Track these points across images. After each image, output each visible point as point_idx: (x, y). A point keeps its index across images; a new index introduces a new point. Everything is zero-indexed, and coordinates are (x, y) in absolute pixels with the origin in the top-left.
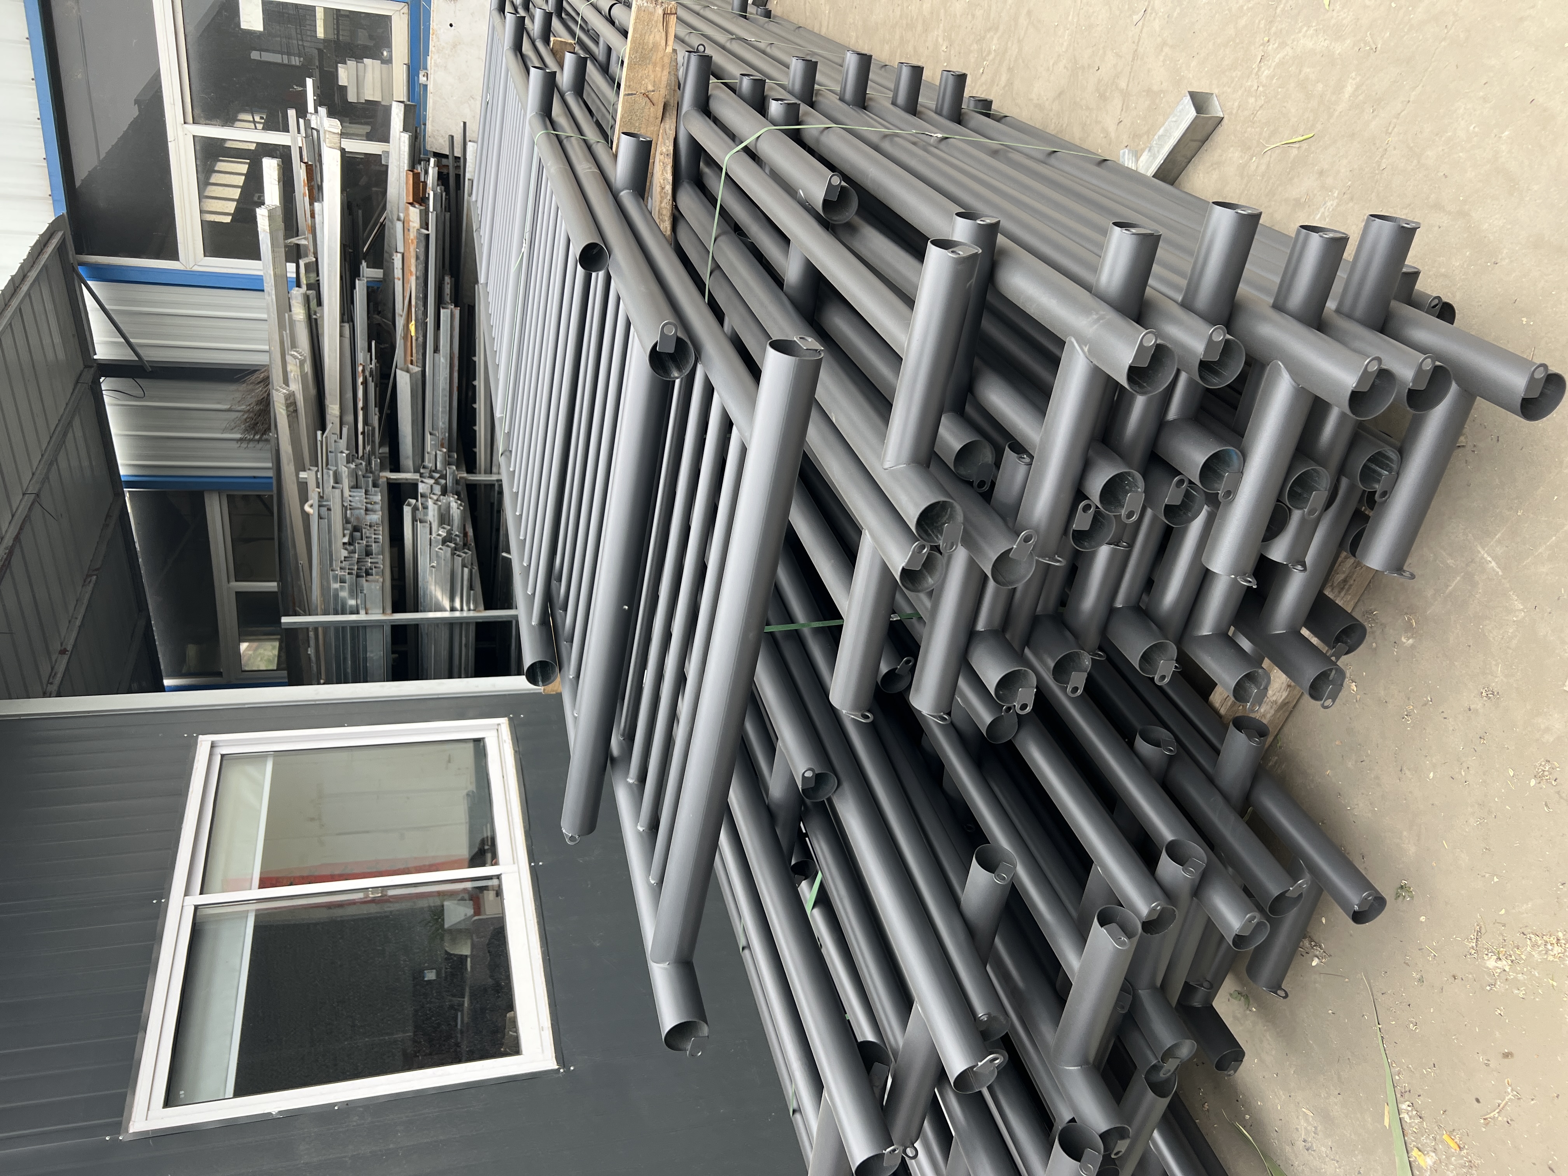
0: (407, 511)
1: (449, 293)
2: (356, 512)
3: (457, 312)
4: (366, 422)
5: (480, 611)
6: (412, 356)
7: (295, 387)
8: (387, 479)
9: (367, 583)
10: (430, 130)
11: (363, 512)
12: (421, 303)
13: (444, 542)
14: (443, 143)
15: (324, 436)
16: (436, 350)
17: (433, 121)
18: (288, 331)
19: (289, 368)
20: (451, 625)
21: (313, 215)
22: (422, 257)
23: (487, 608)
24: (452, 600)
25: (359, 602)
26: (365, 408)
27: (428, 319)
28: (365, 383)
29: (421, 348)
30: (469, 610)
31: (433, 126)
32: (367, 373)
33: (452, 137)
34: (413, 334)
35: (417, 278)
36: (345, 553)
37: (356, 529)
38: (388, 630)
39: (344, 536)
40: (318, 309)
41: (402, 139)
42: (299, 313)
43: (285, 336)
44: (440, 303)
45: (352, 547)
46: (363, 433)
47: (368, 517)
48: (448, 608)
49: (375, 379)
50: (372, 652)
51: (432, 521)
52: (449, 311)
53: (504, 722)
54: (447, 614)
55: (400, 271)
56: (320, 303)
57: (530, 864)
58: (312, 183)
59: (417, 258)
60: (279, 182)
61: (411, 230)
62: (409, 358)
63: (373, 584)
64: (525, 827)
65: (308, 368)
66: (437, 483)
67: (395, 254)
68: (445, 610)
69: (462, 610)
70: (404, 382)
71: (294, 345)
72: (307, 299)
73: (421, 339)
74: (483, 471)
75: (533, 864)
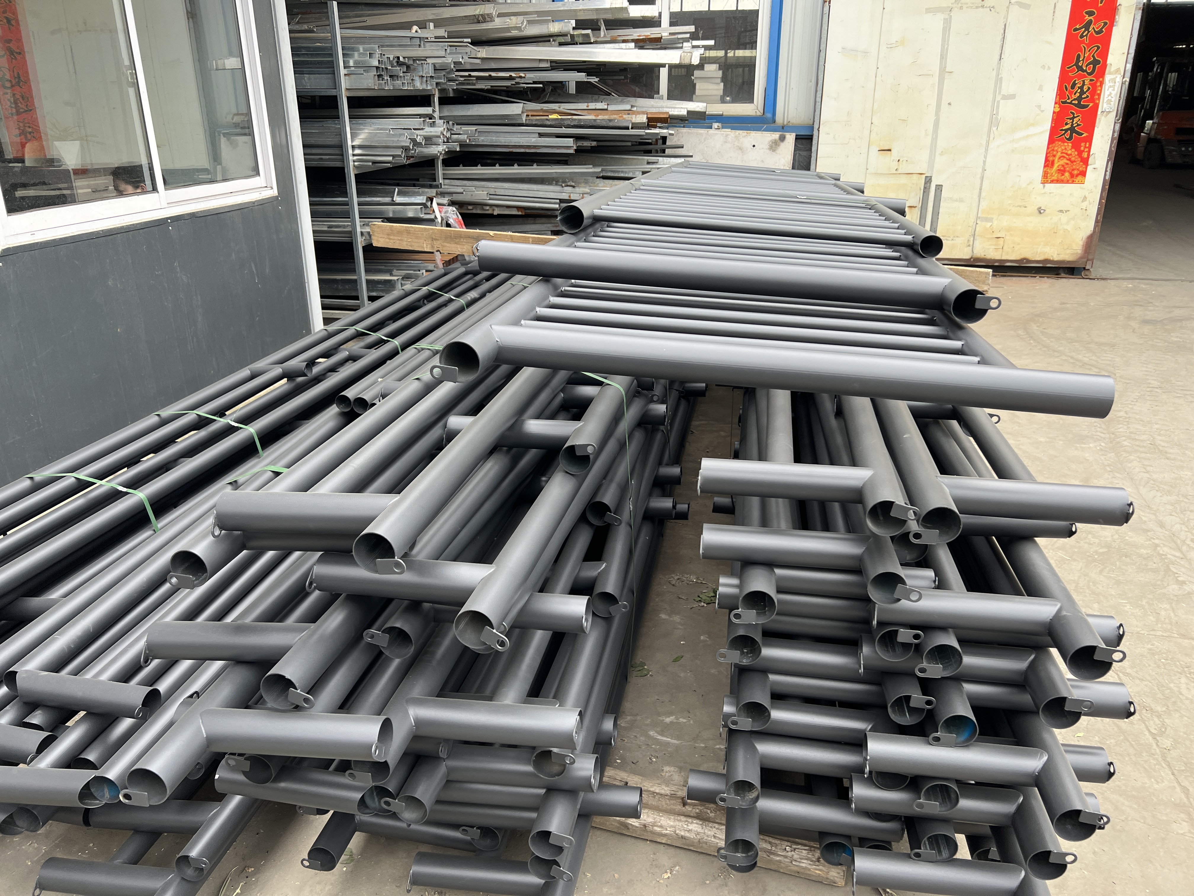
0: (429, 110)
1: (584, 145)
2: (421, 69)
3: (572, 151)
4: (479, 78)
5: (354, 170)
6: (532, 116)
7: (499, 22)
8: (434, 95)
9: (373, 76)
10: (682, 131)
11: (421, 74)
12: (576, 123)
13: (414, 141)
14: (674, 140)
15: (468, 44)
16: (541, 135)
18: (537, 19)
19: (512, 18)
20: (341, 147)
21: (624, 41)
22: (611, 124)
23: (356, 176)
24: (360, 147)
25: (353, 69)
26: (490, 78)
27: (564, 129)
28: (511, 78)
29: (541, 123)
30: (354, 161)
31: (685, 133)
32: (518, 80)
33: (683, 147)
34: (550, 117)
35: (595, 120)
36: (392, 57)
37: (409, 68)
38: (333, 93)
39: (404, 58)
40: (557, 43)
41: (682, 110)
42: (555, 28)
43: (534, 16)
44: (577, 138)
45: (395, 64)
46: (470, 76)
47: (418, 78)
48: (354, 144)
49: (513, 86)
50: (309, 79)
51: (425, 130)
52: (572, 145)
53: (274, 192)
54: (349, 142)
55: (594, 108)
56: (561, 44)
57: (168, 218)
58: (648, 42)
59: (610, 120)
60: (643, 17)
61: (629, 116)
62: (530, 114)
63: (372, 81)
64: (195, 213)
65: (515, 33)
67: (606, 103)
68: (352, 141)
69: (354, 155)
70: (515, 109)
71: (529, 22)
72: (564, 35)
73: (548, 123)
75: (169, 221)
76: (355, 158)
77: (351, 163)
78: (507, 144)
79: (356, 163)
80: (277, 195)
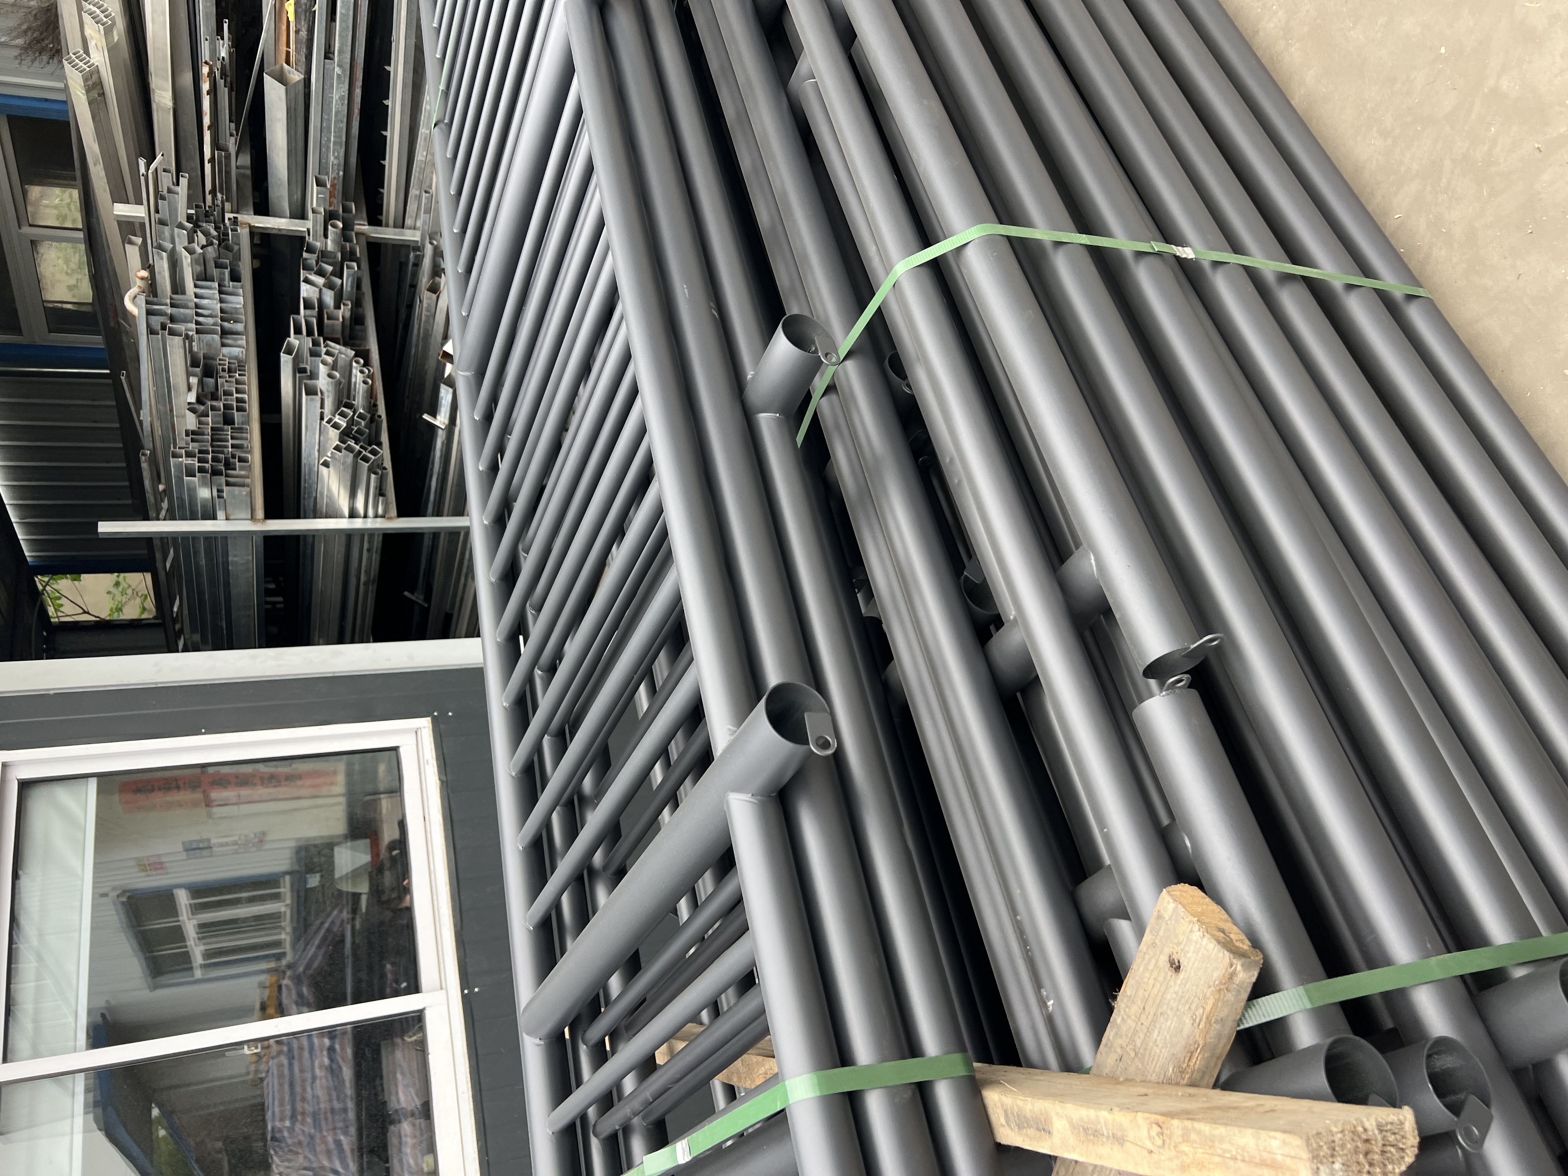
0: (286, 362)
2: (207, 337)
4: (216, 145)
5: (390, 518)
6: (288, 46)
7: (99, 58)
8: (251, 227)
9: (228, 488)
11: (217, 338)
13: (345, 435)
15: (150, 171)
16: (328, 54)
19: (88, 32)
20: (349, 535)
23: (401, 514)
24: (353, 495)
25: (215, 497)
26: (214, 124)
27: (316, 7)
28: (213, 91)
29: (304, 46)
30: (376, 516)
32: (217, 73)
34: (292, 18)
36: (191, 421)
37: (209, 371)
38: (258, 545)
39: (190, 389)
45: (202, 408)
46: (212, 160)
47: (225, 350)
48: (346, 512)
49: (229, 79)
51: (324, 389)
53: (425, 724)
54: (343, 524)
57: (462, 991)
62: (284, 52)
63: (236, 488)
64: (455, 926)
65: (119, 36)
66: (330, 286)
68: (342, 516)
69: (366, 515)
70: (275, 96)
73: (304, 34)
74: (391, 222)
75: (466, 991)
76: (371, 512)
77: (381, 523)
78: (345, 120)
79: (380, 511)
80: (429, 719)
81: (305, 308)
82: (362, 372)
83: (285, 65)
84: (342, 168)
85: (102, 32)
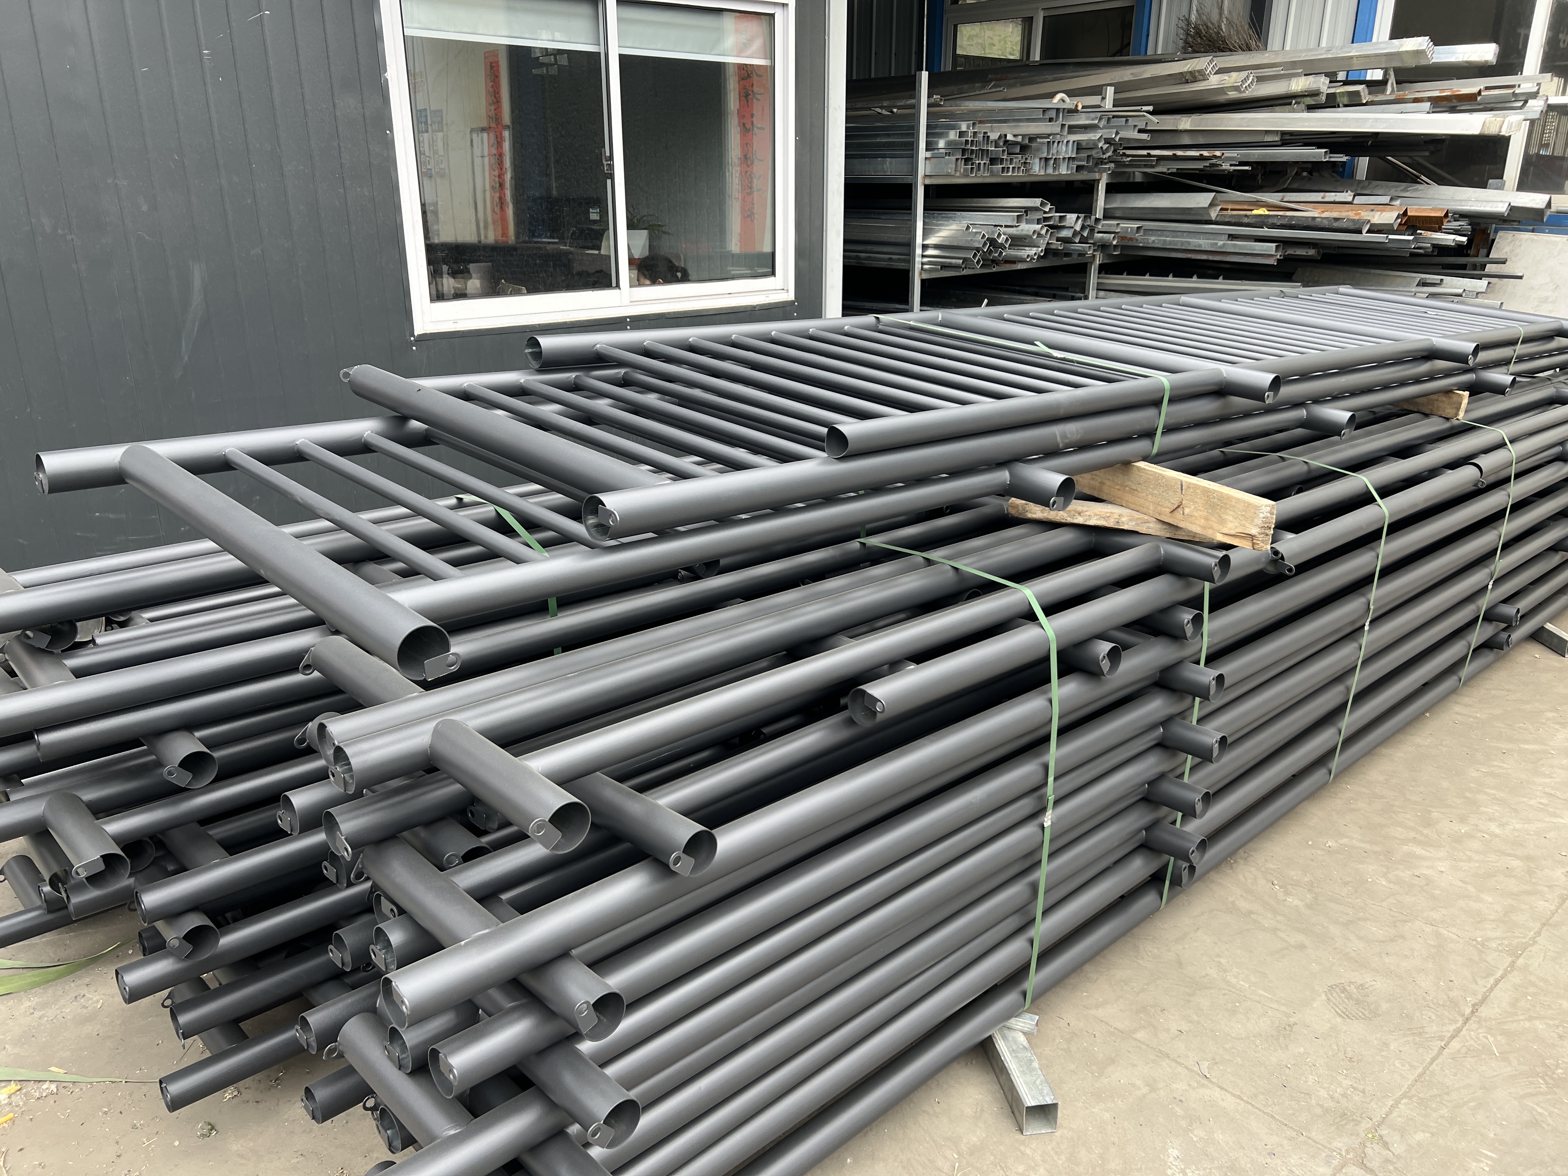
0: (1036, 202)
1: (1296, 253)
2: (1045, 149)
3: (1272, 262)
4: (1161, 158)
5: (921, 274)
6: (1232, 210)
7: (1214, 81)
8: (1098, 181)
9: (955, 160)
10: (1522, 236)
11: (1045, 155)
12: (1284, 222)
13: (993, 242)
14: (1504, 251)
15: (1145, 114)
16: (1232, 237)
17: (1532, 240)
18: (1282, 72)
19: (1234, 75)
20: (909, 245)
21: (1416, 100)
22: (1336, 225)
23: (923, 282)
24: (936, 247)
25: (941, 151)
26: (1175, 158)
27: (1266, 229)
28: (1202, 158)
29: (1236, 220)
30: (923, 264)
31: (1527, 240)
32: (1214, 161)
33: (1504, 262)
34: (1255, 212)
35: (1314, 218)
36: (994, 136)
37: (1024, 149)
38: (908, 180)
39: (1015, 136)
40: (1303, 106)
41: (1501, 205)
42: (1299, 84)
43: (1278, 69)
44: (1283, 242)
45: (1001, 144)
46: (1149, 155)
47: (1037, 161)
48: (926, 242)
49: (1208, 169)
50: (891, 163)
51: (1020, 228)
52: (1273, 253)
53: (790, 296)
54: (919, 240)
55: (1332, 200)
56: (1311, 108)
57: (629, 317)
58: (1454, 101)
59: (1336, 219)
60: (1467, 62)
61: (1371, 213)
62: (1230, 207)
63: (954, 166)
64: (669, 313)
65: (1233, 95)
66: (1075, 233)
67: (1353, 194)
68: (923, 240)
69: (923, 256)
70: (1200, 200)
71: (1260, 79)
72: (1315, 94)
73: (1246, 220)
74: (1101, 281)
75: (628, 320)
76: (925, 260)
77: (918, 266)
78: (1183, 248)
79: (926, 267)
80: (793, 299)
81: (1060, 216)
82: (1035, 254)
83: (1219, 208)
84: (1146, 245)
85: (1235, 85)
